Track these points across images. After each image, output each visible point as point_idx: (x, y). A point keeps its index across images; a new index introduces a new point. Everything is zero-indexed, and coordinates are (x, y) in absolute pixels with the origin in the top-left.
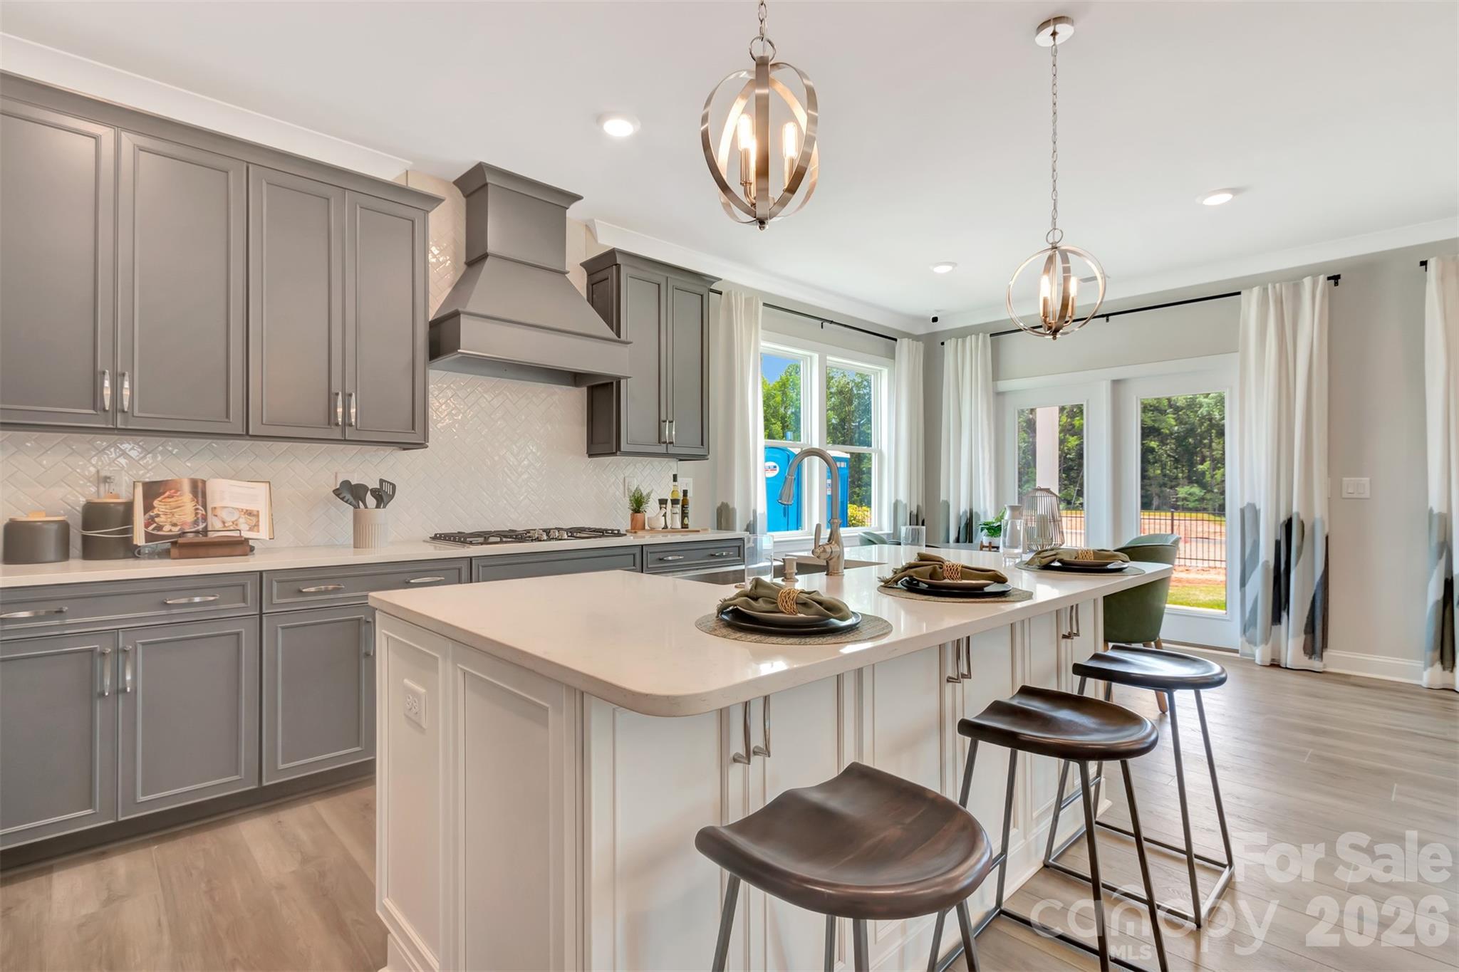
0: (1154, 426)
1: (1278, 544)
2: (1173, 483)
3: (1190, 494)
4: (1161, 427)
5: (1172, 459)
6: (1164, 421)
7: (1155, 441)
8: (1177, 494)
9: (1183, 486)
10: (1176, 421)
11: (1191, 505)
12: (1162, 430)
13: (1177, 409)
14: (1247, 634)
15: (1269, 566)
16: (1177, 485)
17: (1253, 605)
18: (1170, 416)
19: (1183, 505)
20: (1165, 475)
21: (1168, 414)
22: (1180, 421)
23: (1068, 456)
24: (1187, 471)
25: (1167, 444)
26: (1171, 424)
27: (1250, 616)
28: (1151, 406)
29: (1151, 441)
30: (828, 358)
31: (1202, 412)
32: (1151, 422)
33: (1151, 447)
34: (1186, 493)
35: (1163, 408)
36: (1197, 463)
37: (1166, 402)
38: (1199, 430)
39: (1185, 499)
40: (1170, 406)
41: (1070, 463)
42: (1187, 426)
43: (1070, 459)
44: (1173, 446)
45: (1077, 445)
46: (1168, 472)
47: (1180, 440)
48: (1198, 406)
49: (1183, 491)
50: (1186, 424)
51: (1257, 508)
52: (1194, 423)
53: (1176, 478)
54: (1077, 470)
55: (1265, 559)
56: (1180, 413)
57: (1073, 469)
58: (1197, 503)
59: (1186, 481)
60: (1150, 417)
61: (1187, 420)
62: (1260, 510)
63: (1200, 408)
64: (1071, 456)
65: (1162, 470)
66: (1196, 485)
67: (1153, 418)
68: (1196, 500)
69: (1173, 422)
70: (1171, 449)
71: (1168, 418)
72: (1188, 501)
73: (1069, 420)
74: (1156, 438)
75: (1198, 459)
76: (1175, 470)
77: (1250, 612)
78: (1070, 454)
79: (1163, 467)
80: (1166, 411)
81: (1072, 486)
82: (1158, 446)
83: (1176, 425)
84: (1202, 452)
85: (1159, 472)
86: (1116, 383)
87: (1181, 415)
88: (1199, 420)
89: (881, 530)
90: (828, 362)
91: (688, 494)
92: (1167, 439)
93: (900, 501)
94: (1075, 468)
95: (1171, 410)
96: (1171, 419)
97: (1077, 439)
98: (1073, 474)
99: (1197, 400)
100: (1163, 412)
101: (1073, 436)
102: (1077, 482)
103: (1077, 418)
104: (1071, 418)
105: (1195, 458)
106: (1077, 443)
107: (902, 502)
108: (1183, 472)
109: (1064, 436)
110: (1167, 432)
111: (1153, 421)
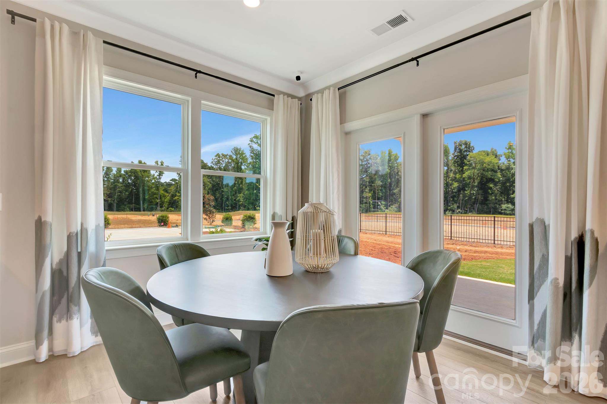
0: (491, 178)
1: (568, 260)
2: (500, 203)
3: (507, 207)
4: (494, 178)
5: (500, 192)
6: (496, 176)
7: (492, 184)
8: (502, 208)
9: (504, 204)
10: (501, 175)
11: (508, 212)
12: (495, 180)
13: (502, 170)
14: (536, 345)
15: (558, 283)
16: (502, 204)
17: (542, 318)
18: (499, 173)
19: (504, 212)
20: (496, 199)
21: (498, 172)
22: (503, 176)
23: (454, 191)
24: (506, 198)
25: (498, 186)
26: (499, 177)
27: (538, 328)
28: (490, 169)
29: (490, 184)
31: (512, 172)
32: (490, 176)
33: (490, 187)
34: (506, 207)
35: (495, 169)
36: (510, 194)
37: (497, 167)
38: (512, 180)
39: (505, 210)
40: (499, 169)
41: (455, 194)
42: (506, 178)
43: (454, 192)
44: (500, 187)
45: (457, 186)
46: (498, 198)
47: (504, 184)
48: (511, 169)
49: (504, 206)
50: (506, 177)
51: (547, 223)
52: (509, 177)
53: (502, 200)
54: (457, 197)
55: (554, 277)
56: (503, 172)
57: (456, 197)
58: (511, 211)
59: (506, 202)
60: (490, 174)
61: (506, 175)
62: (549, 225)
63: (512, 170)
64: (455, 191)
65: (495, 197)
66: (510, 204)
67: (491, 174)
68: (510, 210)
69: (500, 176)
70: (499, 187)
71: (498, 174)
72: (506, 210)
73: (454, 175)
74: (493, 183)
75: (511, 192)
76: (501, 197)
77: (539, 324)
78: (454, 190)
79: (495, 196)
80: (497, 171)
81: (455, 204)
82: (493, 186)
83: (501, 178)
84: (513, 189)
85: (494, 198)
86: (425, 116)
87: (504, 173)
88: (511, 175)
92: (497, 184)
94: (457, 196)
95: (499, 171)
96: (499, 175)
97: (457, 183)
98: (456, 199)
99: (511, 166)
100: (496, 172)
101: (456, 182)
102: (457, 202)
103: (458, 174)
104: (455, 174)
105: (510, 192)
106: (458, 185)
108: (504, 198)
109: (452, 182)
110: (498, 180)
111: (492, 176)
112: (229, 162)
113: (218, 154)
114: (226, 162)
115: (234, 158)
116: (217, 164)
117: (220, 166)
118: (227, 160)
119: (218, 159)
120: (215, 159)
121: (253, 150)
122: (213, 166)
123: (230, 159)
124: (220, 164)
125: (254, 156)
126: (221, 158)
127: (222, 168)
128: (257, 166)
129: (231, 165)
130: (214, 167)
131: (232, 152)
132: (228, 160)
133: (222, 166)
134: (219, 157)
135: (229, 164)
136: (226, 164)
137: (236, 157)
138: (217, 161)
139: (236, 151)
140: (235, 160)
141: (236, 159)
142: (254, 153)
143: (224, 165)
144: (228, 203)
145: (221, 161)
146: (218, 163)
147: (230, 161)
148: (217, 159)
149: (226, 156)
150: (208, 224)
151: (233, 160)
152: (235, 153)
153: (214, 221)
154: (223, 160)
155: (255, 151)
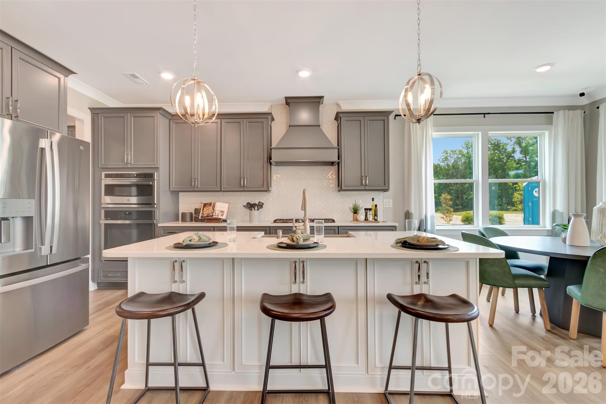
30: (489, 132)
89: (545, 228)
90: (489, 134)
91: (377, 206)
93: (558, 211)
107: (559, 211)
112: (458, 157)
113: (446, 150)
114: (455, 157)
115: (464, 153)
116: (444, 161)
117: (447, 163)
118: (456, 156)
119: (446, 155)
120: (442, 156)
121: (490, 140)
122: (439, 163)
123: (460, 154)
124: (447, 160)
125: (492, 147)
126: (449, 155)
127: (451, 164)
128: (496, 158)
129: (461, 160)
130: (441, 165)
131: (462, 147)
132: (458, 155)
133: (450, 163)
134: (447, 153)
135: (459, 160)
136: (455, 161)
137: (468, 151)
138: (444, 158)
139: (467, 144)
140: (466, 155)
141: (468, 153)
142: (491, 143)
143: (452, 161)
144: (458, 202)
145: (449, 158)
146: (445, 159)
147: (460, 156)
148: (444, 156)
149: (455, 151)
150: (446, 222)
151: (463, 156)
152: (467, 146)
153: (451, 220)
154: (451, 156)
155: (493, 141)
